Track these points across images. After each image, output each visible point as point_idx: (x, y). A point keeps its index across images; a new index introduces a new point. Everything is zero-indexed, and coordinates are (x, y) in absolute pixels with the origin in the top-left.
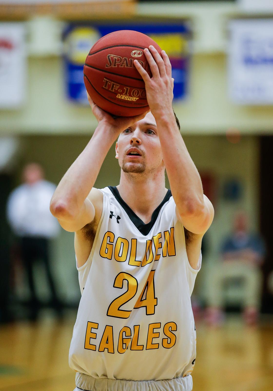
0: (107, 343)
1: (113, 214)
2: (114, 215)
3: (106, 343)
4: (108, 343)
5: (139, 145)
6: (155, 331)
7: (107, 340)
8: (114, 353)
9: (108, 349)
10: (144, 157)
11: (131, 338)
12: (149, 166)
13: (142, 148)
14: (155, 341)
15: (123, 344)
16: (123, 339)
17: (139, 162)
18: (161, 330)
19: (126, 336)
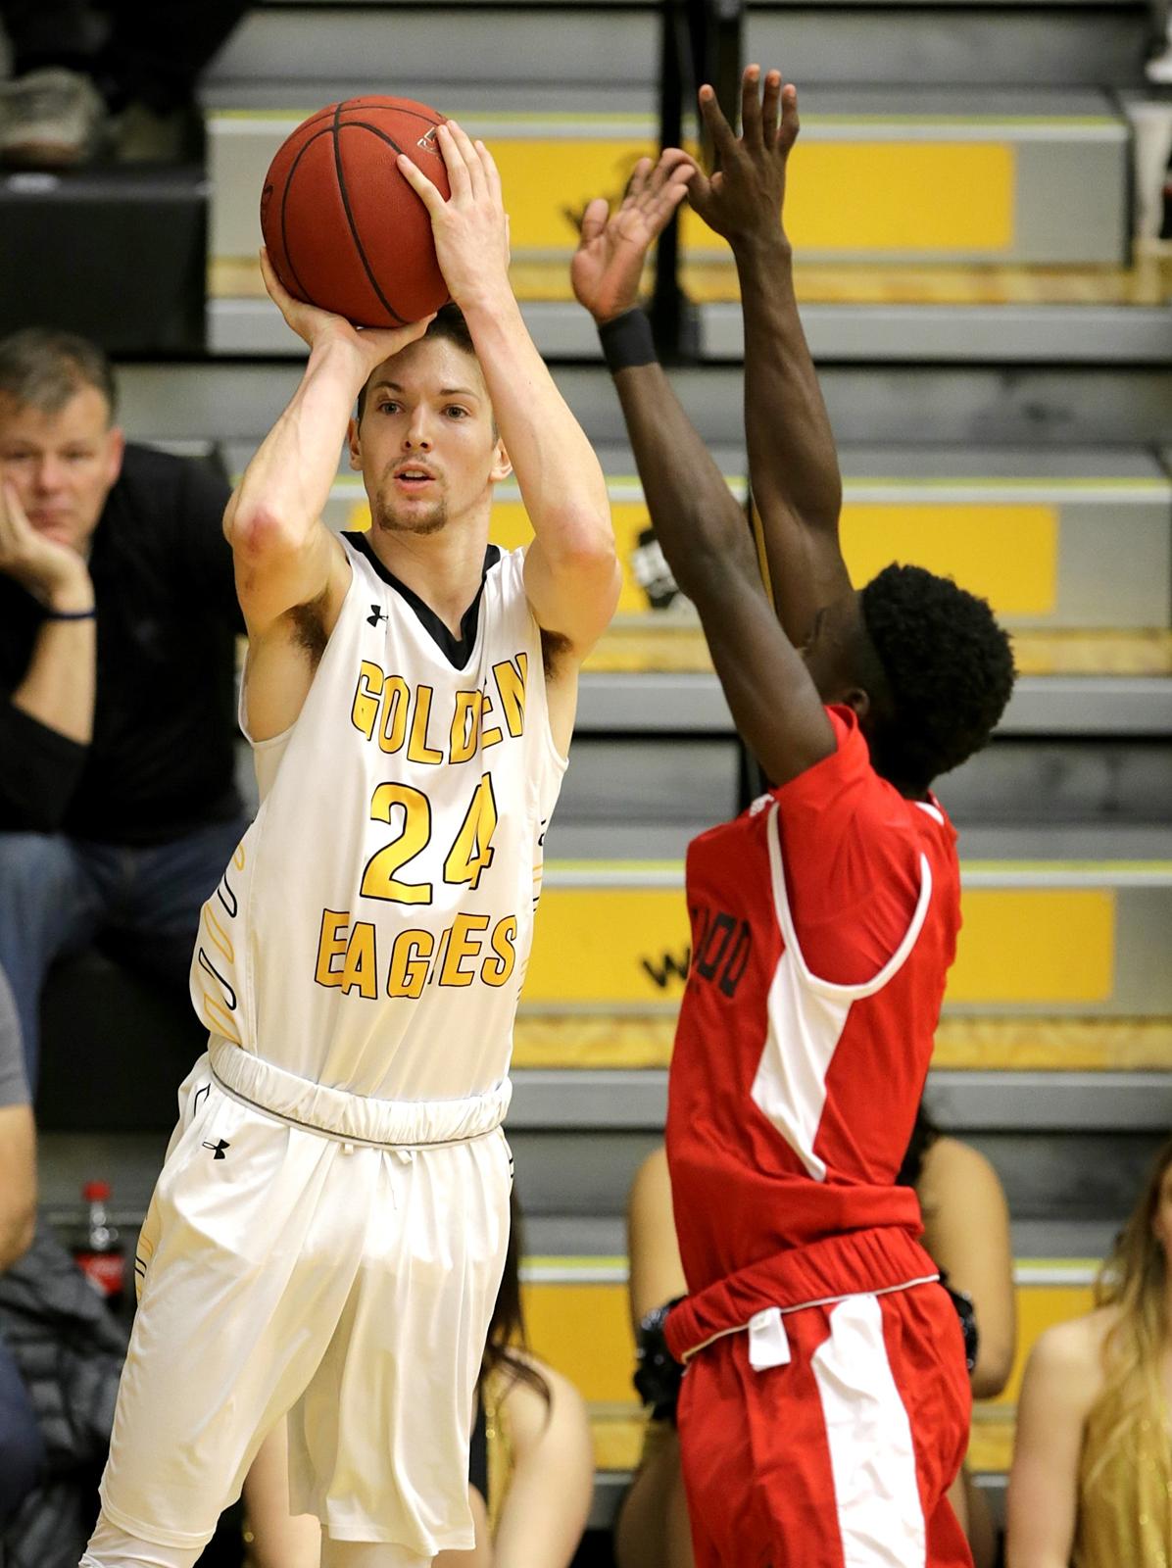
0: (358, 970)
1: (381, 614)
2: (381, 617)
3: (356, 970)
4: (360, 971)
5: (428, 452)
6: (473, 935)
7: (360, 961)
8: (376, 998)
9: (360, 986)
10: (444, 485)
11: (429, 962)
12: (455, 504)
13: (434, 459)
14: (468, 964)
15: (406, 974)
16: (408, 962)
17: (428, 497)
18: (485, 937)
19: (417, 956)
